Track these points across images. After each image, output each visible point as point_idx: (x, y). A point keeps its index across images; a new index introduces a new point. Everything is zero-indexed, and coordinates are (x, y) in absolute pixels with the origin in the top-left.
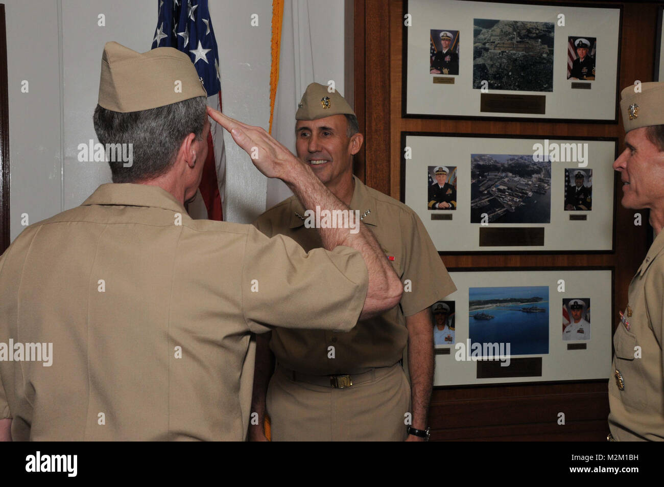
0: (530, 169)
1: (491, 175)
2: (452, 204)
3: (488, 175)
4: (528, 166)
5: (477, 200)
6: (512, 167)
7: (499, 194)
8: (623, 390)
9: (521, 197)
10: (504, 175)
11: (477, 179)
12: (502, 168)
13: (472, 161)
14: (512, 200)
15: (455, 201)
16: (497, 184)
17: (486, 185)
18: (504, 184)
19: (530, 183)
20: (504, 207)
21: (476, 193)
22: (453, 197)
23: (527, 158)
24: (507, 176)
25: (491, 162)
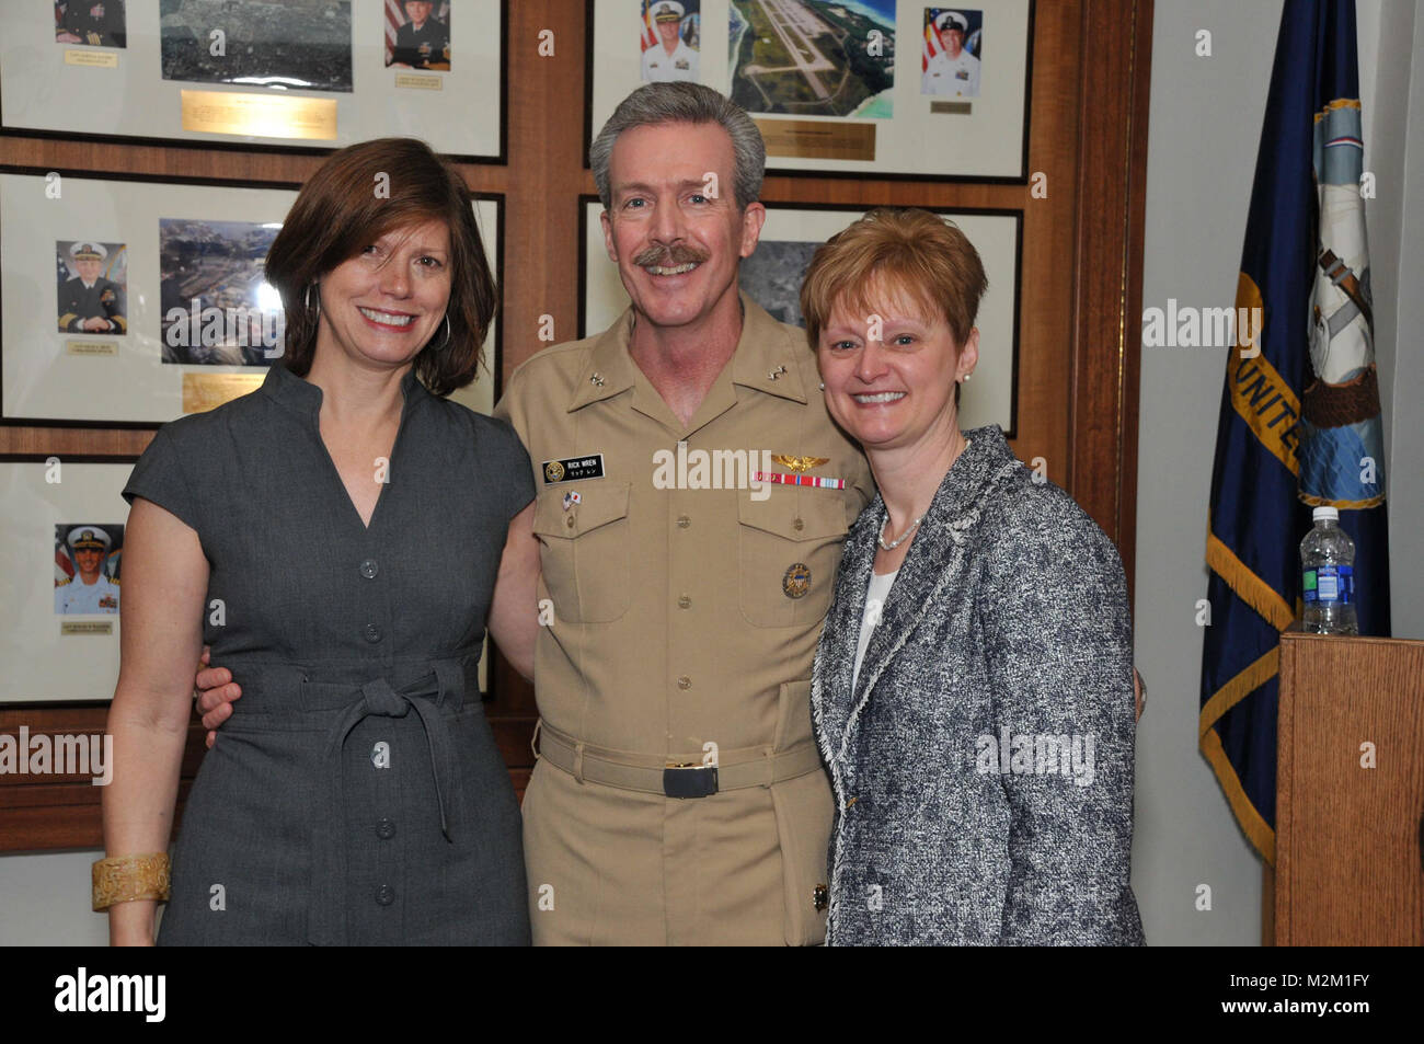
1: (209, 264)
2: (116, 323)
3: (201, 263)
11: (173, 273)
12: (234, 250)
13: (161, 235)
15: (123, 314)
16: (221, 283)
17: (198, 284)
18: (237, 283)
22: (116, 308)
25: (209, 238)
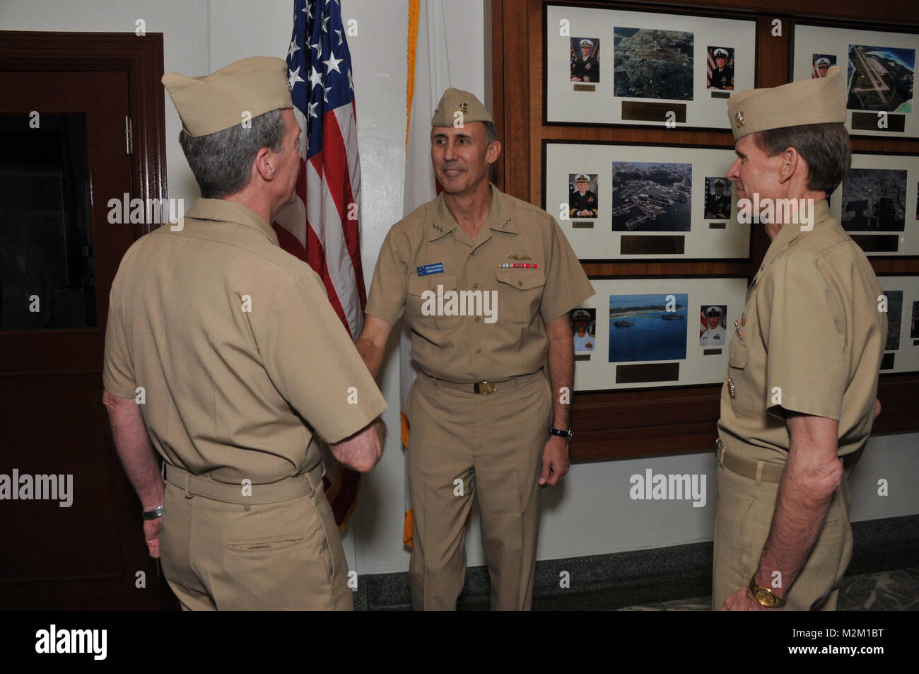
0: (671, 177)
1: (633, 183)
2: (594, 213)
3: (630, 183)
4: (669, 174)
5: (619, 208)
6: (654, 175)
7: (640, 202)
8: (734, 397)
9: (663, 205)
10: (645, 183)
11: (617, 188)
12: (643, 176)
13: (613, 169)
14: (654, 208)
15: (597, 208)
16: (638, 192)
17: (628, 193)
18: (645, 192)
19: (671, 191)
20: (645, 216)
21: (617, 201)
22: (594, 205)
23: (668, 166)
24: (648, 185)
25: (633, 170)
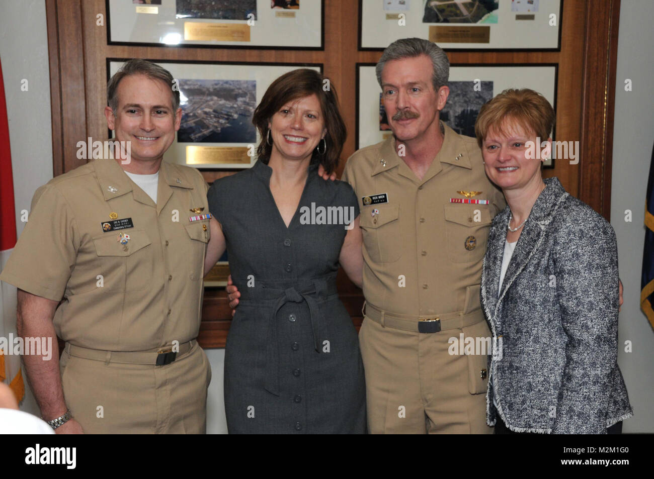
0: (234, 93)
1: (197, 99)
3: (194, 98)
4: (233, 90)
6: (218, 91)
7: (204, 116)
9: (227, 119)
10: (209, 98)
12: (207, 92)
14: (218, 122)
16: (203, 106)
18: (210, 107)
19: (235, 106)
20: (210, 128)
23: (232, 83)
24: (212, 100)
25: (197, 87)
